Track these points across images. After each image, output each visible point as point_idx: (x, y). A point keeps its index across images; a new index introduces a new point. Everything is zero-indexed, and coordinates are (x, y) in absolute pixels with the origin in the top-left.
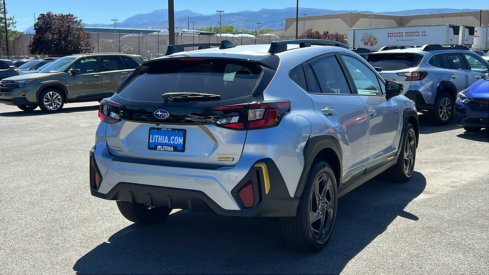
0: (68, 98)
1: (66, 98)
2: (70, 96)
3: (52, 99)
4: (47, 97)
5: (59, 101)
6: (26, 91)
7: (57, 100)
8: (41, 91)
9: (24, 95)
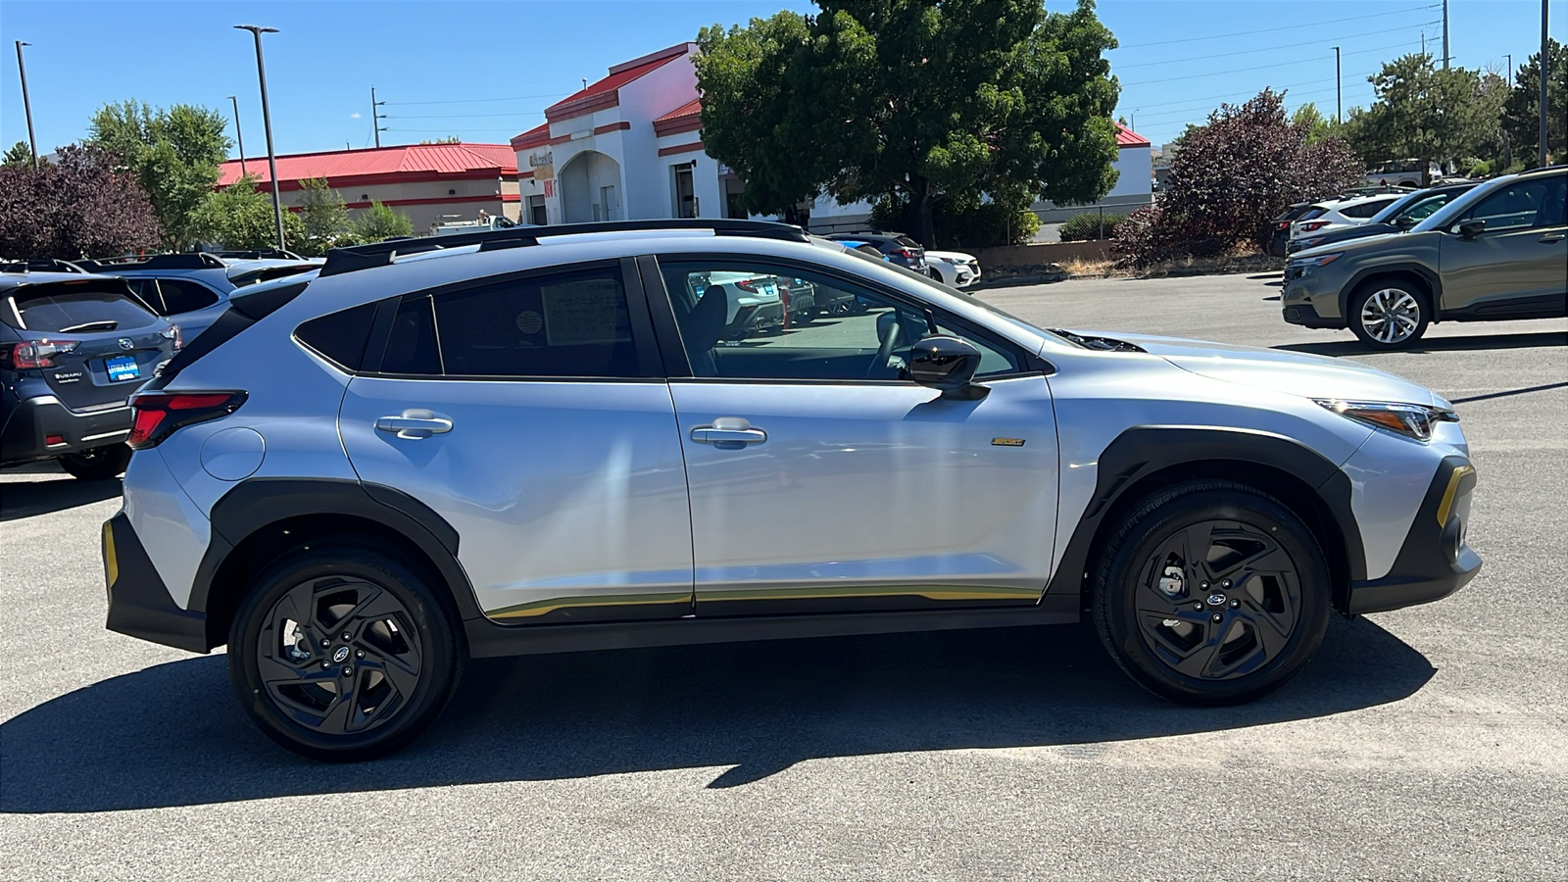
0: (1442, 308)
1: (1436, 309)
2: (1447, 302)
3: (1390, 311)
4: (1373, 305)
5: (1413, 315)
6: (1311, 289)
7: (1407, 312)
8: (1356, 287)
9: (1308, 299)
